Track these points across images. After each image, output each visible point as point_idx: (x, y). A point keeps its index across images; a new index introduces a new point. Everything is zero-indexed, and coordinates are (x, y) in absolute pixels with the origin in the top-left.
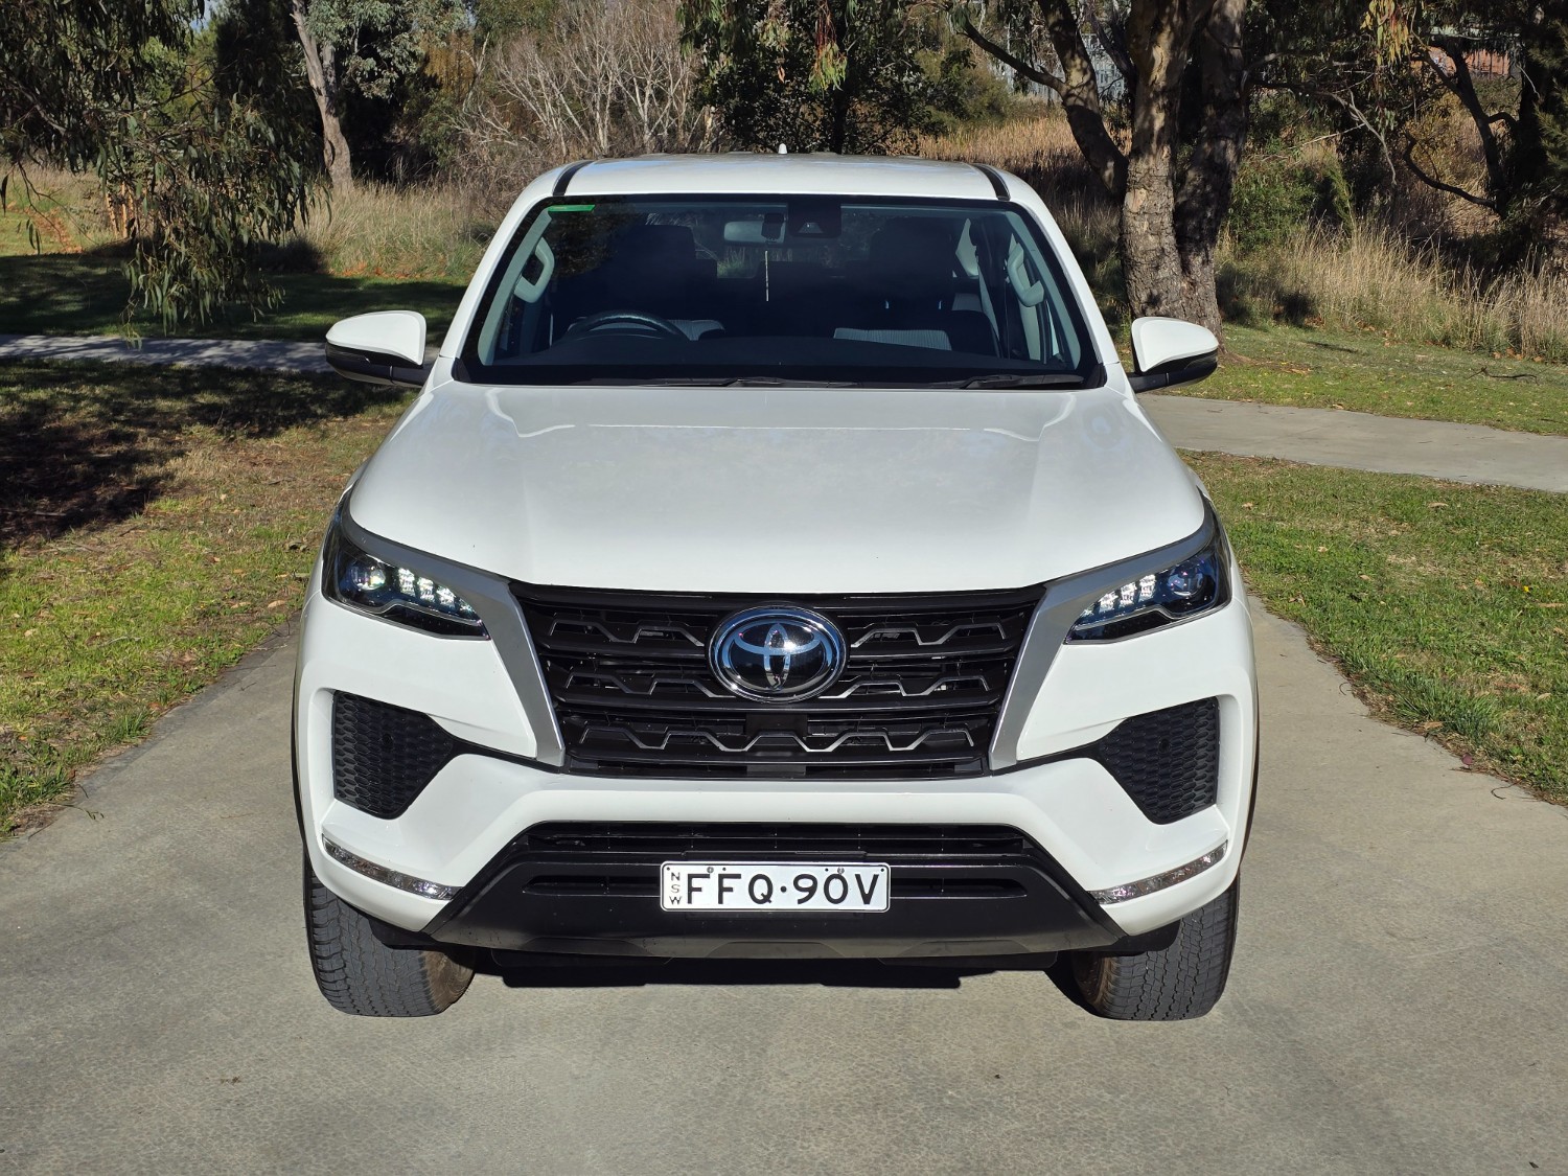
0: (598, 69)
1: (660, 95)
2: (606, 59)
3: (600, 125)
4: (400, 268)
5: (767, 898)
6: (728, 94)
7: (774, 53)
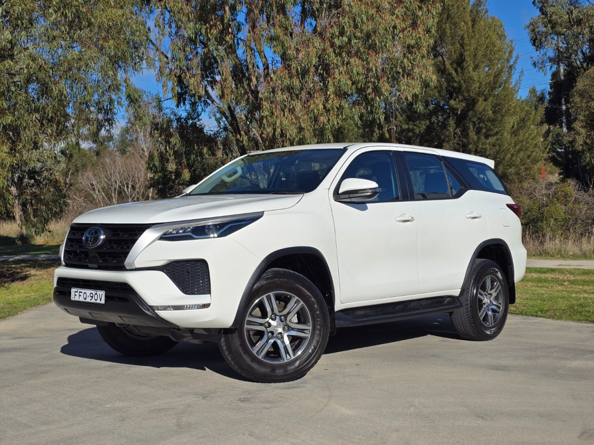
0: (113, 180)
1: (133, 187)
2: (116, 176)
3: (114, 197)
4: (55, 241)
5: (85, 299)
6: (158, 184)
7: (171, 172)
